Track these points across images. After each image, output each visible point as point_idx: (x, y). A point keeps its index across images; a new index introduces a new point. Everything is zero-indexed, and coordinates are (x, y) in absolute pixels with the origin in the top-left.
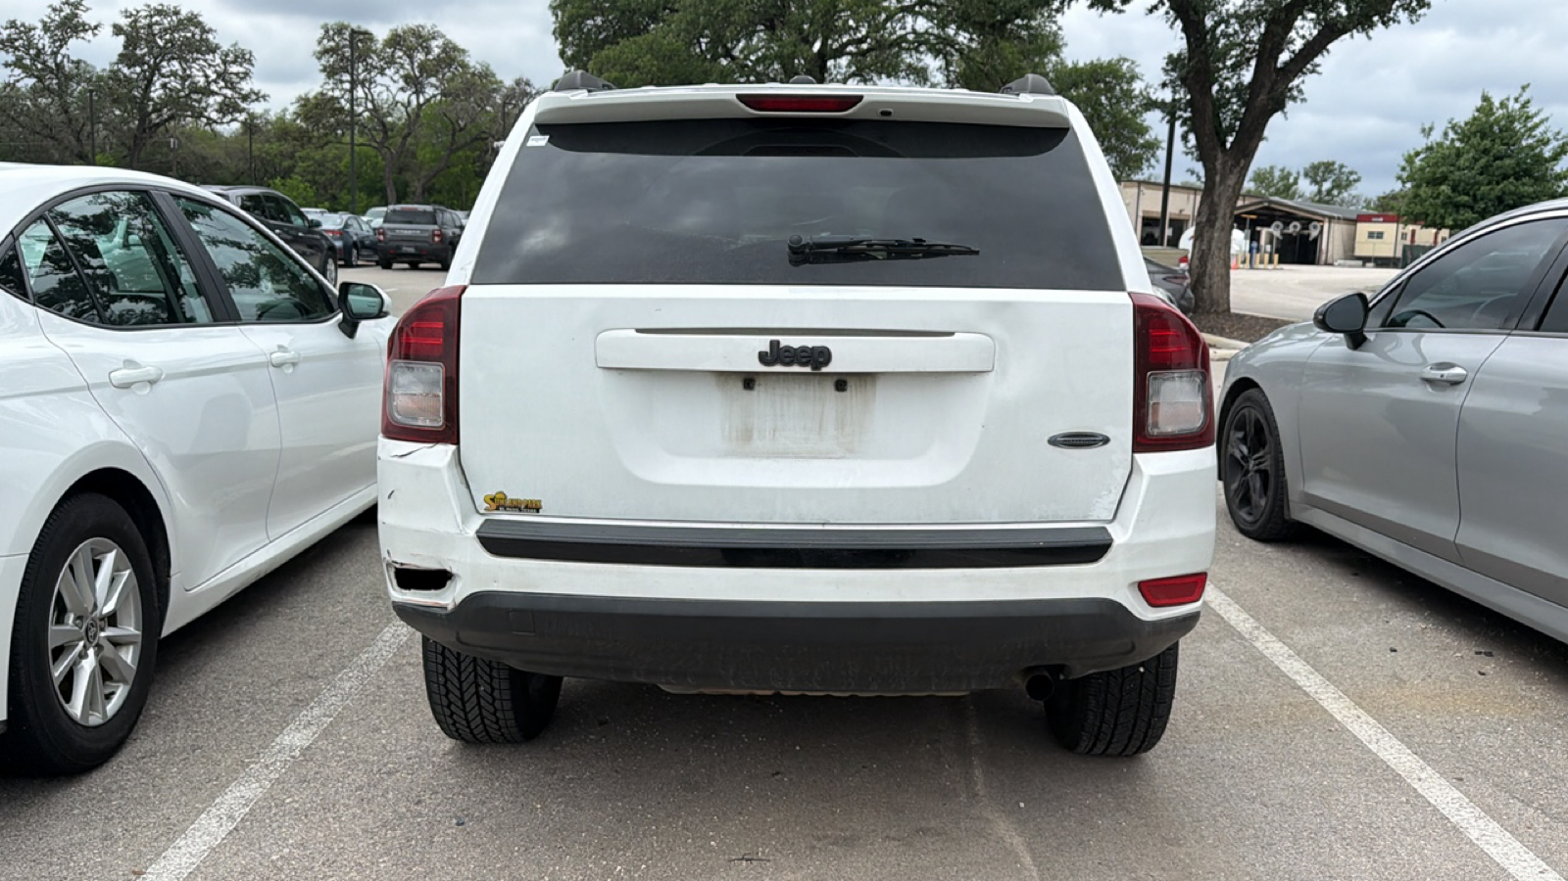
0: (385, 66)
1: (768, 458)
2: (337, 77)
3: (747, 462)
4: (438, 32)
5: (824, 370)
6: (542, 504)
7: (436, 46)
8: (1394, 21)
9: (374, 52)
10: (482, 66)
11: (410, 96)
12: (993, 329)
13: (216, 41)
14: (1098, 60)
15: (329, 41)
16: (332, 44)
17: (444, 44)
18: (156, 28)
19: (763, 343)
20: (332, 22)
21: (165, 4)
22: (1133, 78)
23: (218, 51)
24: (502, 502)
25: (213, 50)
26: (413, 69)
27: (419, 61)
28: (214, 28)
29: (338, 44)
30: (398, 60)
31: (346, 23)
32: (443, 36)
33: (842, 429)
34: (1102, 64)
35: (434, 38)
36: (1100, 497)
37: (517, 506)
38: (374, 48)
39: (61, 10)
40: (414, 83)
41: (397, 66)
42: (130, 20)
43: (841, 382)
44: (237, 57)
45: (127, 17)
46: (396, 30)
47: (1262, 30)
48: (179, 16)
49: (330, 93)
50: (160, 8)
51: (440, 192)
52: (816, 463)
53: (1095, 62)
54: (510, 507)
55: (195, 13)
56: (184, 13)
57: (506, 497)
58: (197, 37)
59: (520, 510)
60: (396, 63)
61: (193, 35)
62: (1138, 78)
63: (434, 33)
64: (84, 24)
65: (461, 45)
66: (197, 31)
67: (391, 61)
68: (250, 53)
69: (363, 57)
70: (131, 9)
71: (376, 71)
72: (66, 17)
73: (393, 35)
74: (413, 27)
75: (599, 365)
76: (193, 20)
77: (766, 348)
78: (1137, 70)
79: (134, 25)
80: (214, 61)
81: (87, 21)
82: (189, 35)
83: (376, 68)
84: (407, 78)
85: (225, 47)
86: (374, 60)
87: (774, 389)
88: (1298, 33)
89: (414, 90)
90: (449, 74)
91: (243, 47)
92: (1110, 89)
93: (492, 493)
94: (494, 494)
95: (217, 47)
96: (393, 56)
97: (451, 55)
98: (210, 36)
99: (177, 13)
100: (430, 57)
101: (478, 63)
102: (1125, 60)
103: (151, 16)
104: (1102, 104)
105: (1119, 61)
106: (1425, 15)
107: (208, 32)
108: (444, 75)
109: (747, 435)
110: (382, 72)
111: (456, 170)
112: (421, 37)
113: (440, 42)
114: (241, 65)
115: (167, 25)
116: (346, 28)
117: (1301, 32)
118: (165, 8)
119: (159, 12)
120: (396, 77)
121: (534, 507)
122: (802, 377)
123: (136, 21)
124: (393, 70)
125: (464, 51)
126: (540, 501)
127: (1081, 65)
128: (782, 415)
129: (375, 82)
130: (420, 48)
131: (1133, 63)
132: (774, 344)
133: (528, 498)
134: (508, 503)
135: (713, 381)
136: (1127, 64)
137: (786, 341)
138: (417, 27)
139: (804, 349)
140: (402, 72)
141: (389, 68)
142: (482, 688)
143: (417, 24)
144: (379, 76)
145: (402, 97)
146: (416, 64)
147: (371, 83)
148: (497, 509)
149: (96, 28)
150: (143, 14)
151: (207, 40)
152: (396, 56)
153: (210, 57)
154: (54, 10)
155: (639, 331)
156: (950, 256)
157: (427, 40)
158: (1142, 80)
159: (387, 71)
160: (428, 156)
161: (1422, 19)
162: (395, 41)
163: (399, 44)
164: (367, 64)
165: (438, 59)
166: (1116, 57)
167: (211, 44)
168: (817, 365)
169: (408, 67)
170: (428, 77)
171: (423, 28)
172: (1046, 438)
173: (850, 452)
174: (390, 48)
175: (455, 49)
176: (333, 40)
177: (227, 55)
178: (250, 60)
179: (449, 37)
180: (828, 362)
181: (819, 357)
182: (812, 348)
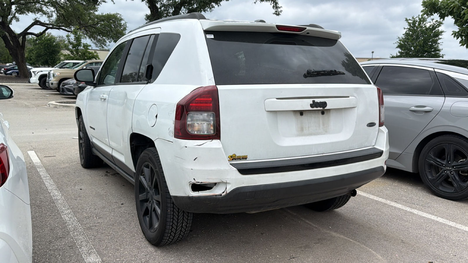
1: (308, 136)
3: (303, 137)
6: (248, 157)
8: (207, 11)
12: (356, 95)
14: (110, 13)
22: (121, 20)
24: (234, 157)
33: (324, 126)
34: (111, 15)
36: (373, 139)
37: (239, 158)
43: (323, 112)
47: (173, 10)
52: (319, 136)
53: (109, 14)
54: (237, 159)
57: (236, 156)
59: (240, 159)
62: (123, 20)
75: (266, 110)
77: (312, 103)
78: (122, 17)
87: (308, 115)
88: (182, 12)
92: (114, 22)
93: (231, 155)
94: (232, 155)
102: (118, 14)
104: (112, 27)
105: (116, 14)
106: (213, 10)
109: (302, 129)
117: (183, 12)
121: (245, 158)
122: (314, 111)
126: (247, 156)
127: (104, 14)
128: (310, 123)
131: (121, 15)
132: (314, 101)
133: (244, 155)
134: (236, 157)
135: (292, 113)
136: (119, 15)
137: (317, 100)
139: (321, 103)
142: (184, 224)
148: (233, 160)
155: (277, 99)
158: (124, 20)
161: (213, 11)
166: (115, 13)
172: (366, 125)
173: (326, 132)
180: (326, 106)
181: (324, 104)
182: (323, 102)
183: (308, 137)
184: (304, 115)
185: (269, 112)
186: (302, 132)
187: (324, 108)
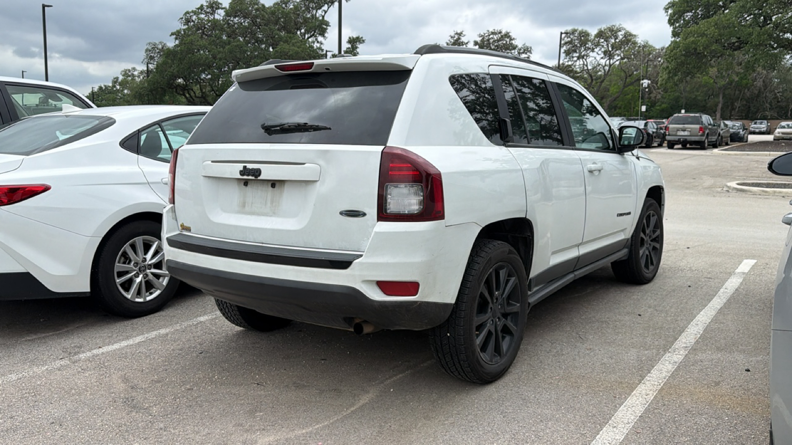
0: (594, 47)
2: (571, 55)
3: (243, 215)
4: (622, 27)
5: (259, 178)
7: (620, 35)
9: (590, 41)
10: (644, 42)
11: (606, 61)
12: (322, 162)
13: (516, 44)
15: (568, 38)
16: (569, 39)
17: (625, 33)
18: (491, 41)
19: (240, 167)
20: (569, 28)
21: (496, 29)
23: (517, 49)
24: (183, 227)
25: (514, 48)
26: (608, 47)
27: (611, 43)
28: (515, 38)
29: (572, 39)
30: (601, 44)
31: (576, 28)
32: (625, 29)
33: (273, 204)
35: (620, 31)
36: (364, 241)
38: (590, 39)
39: (454, 37)
40: (608, 54)
41: (600, 47)
42: (481, 38)
43: (274, 184)
44: (525, 50)
45: (480, 37)
46: (601, 29)
48: (501, 34)
49: (567, 64)
50: (494, 31)
51: (620, 108)
52: (263, 217)
55: (508, 31)
56: (504, 32)
57: (184, 225)
58: (508, 43)
59: (187, 230)
60: (600, 45)
61: (506, 42)
63: (620, 28)
64: (462, 42)
65: (634, 33)
66: (508, 40)
67: (598, 45)
68: (531, 48)
69: (583, 43)
70: (482, 34)
71: (590, 50)
72: (456, 40)
73: (599, 32)
74: (609, 26)
75: (203, 175)
76: (507, 35)
77: (242, 169)
79: (482, 41)
80: (515, 53)
81: (464, 41)
82: (505, 42)
83: (590, 49)
84: (605, 53)
85: (520, 46)
86: (589, 45)
87: (253, 186)
89: (608, 58)
90: (627, 48)
91: (527, 45)
94: (181, 223)
95: (517, 46)
96: (599, 42)
97: (629, 38)
98: (513, 42)
99: (500, 33)
100: (617, 41)
101: (642, 41)
103: (489, 35)
107: (512, 40)
108: (625, 48)
109: (244, 205)
110: (593, 51)
111: (629, 97)
112: (613, 31)
113: (623, 32)
114: (526, 54)
115: (496, 39)
116: (576, 31)
118: (496, 31)
119: (493, 33)
120: (600, 52)
122: (262, 181)
123: (483, 39)
124: (598, 49)
125: (635, 36)
126: (191, 226)
128: (255, 197)
129: (589, 56)
130: (612, 37)
132: (245, 167)
133: (188, 226)
135: (236, 182)
138: (612, 26)
139: (252, 169)
140: (603, 50)
141: (596, 48)
143: (612, 25)
144: (591, 52)
145: (603, 62)
146: (610, 45)
147: (587, 56)
148: (183, 229)
149: (467, 43)
150: (486, 35)
151: (512, 43)
152: (601, 42)
153: (513, 51)
154: (452, 37)
155: (212, 162)
156: (322, 131)
157: (616, 33)
159: (595, 50)
160: (615, 90)
162: (600, 34)
163: (602, 36)
164: (586, 47)
165: (621, 41)
167: (514, 45)
168: (256, 177)
169: (605, 46)
170: (616, 51)
171: (614, 26)
173: (274, 214)
174: (597, 38)
175: (631, 35)
176: (570, 37)
177: (520, 50)
178: (530, 51)
179: (627, 29)
180: (260, 175)
181: (257, 173)
182: (255, 169)
183: (249, 216)
184: (248, 185)
185: (207, 178)
186: (243, 208)
187: (257, 178)
